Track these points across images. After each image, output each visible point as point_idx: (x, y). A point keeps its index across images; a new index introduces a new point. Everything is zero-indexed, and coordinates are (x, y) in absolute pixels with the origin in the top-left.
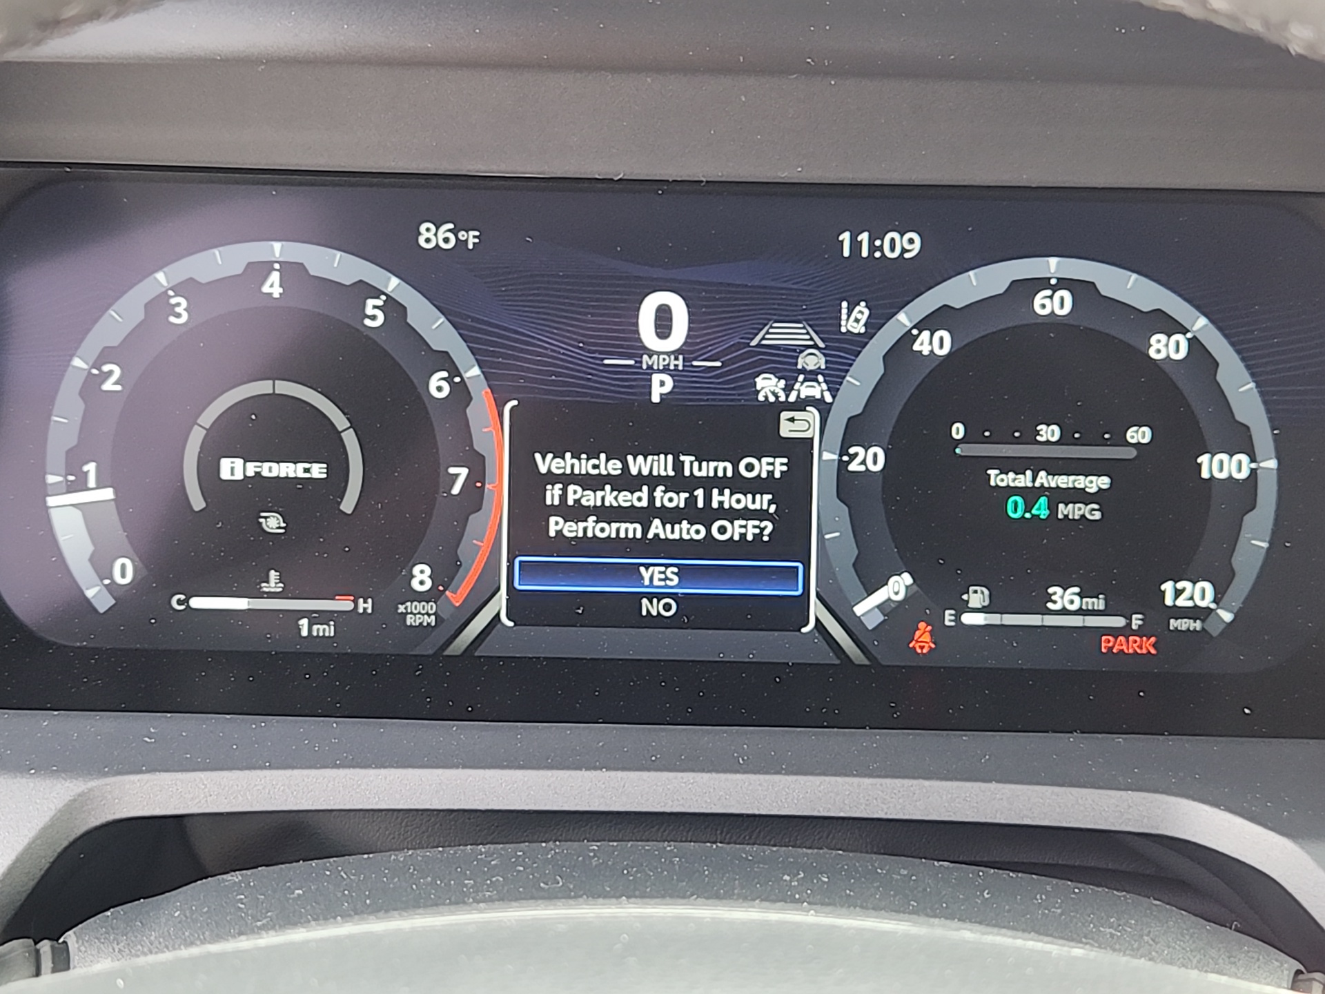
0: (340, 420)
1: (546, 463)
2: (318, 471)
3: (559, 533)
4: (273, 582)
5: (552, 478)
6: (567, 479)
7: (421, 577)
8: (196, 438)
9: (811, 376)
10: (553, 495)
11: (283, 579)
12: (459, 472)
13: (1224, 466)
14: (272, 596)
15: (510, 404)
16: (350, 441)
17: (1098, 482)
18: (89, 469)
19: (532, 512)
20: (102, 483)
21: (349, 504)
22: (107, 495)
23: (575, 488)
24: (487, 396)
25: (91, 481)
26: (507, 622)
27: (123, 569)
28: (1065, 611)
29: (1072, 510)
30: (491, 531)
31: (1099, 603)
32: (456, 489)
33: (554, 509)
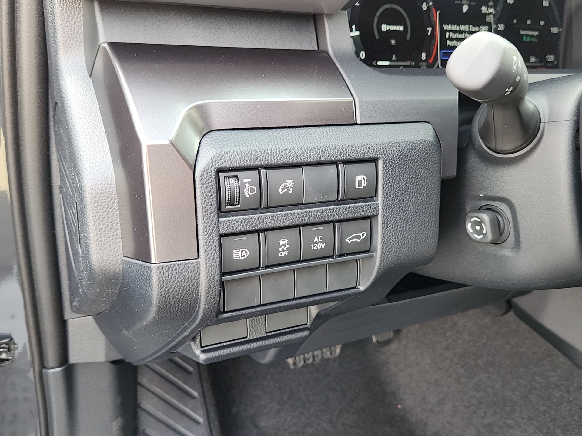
0: (405, 15)
1: (446, 27)
2: (401, 28)
3: (449, 45)
4: (394, 58)
5: (447, 31)
6: (450, 31)
7: (424, 56)
8: (376, 19)
9: (491, 7)
10: (447, 35)
11: (396, 57)
12: (430, 29)
13: (555, 30)
14: (394, 61)
15: (438, 12)
16: (408, 20)
17: (536, 33)
18: (354, 27)
19: (443, 39)
20: (356, 30)
21: (408, 38)
22: (357, 33)
23: (451, 33)
24: (433, 9)
25: (354, 30)
26: (440, 67)
27: (363, 54)
28: (532, 62)
29: (532, 39)
30: (436, 44)
31: (537, 60)
32: (429, 33)
33: (447, 39)
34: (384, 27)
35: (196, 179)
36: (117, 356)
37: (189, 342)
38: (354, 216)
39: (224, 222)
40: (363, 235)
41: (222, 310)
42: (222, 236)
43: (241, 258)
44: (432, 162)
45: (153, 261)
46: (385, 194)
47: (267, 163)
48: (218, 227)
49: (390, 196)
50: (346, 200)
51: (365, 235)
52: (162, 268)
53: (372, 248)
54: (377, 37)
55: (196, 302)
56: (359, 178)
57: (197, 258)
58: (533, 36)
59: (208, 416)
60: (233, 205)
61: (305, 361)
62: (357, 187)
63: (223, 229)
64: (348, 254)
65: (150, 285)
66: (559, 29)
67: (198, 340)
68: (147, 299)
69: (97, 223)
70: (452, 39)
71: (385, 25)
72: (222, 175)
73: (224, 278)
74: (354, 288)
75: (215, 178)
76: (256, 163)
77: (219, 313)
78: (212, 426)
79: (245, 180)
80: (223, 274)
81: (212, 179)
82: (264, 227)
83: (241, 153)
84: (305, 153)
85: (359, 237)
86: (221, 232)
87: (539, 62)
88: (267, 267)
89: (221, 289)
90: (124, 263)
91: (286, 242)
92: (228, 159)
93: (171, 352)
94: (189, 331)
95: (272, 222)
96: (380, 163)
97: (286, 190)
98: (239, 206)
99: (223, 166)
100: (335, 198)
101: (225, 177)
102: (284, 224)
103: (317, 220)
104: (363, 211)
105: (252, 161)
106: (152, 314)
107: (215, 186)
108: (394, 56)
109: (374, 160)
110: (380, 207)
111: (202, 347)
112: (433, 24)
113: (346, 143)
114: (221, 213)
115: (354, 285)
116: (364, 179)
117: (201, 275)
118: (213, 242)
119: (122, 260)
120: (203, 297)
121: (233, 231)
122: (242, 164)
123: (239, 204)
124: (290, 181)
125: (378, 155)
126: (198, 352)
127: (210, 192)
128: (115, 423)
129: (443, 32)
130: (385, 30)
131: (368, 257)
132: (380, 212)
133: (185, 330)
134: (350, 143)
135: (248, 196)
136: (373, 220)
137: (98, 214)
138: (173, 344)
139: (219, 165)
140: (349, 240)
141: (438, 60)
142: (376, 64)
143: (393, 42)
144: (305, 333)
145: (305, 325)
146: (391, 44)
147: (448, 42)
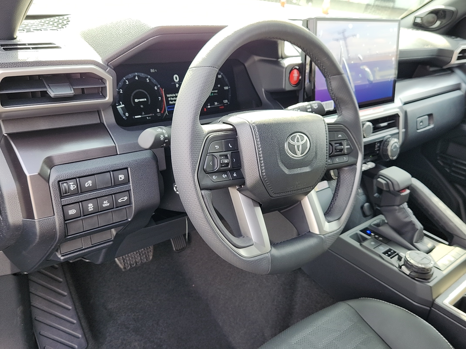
0: (146, 93)
2: (145, 100)
3: (171, 104)
4: (143, 114)
6: (170, 97)
7: (158, 110)
8: (132, 97)
10: (169, 99)
11: (144, 113)
12: (160, 98)
13: (226, 88)
14: (143, 115)
15: (163, 89)
16: (148, 95)
17: (216, 91)
18: (121, 103)
19: (167, 101)
20: (123, 104)
21: (149, 103)
22: (123, 106)
23: (171, 98)
24: (161, 89)
25: (121, 104)
26: (168, 114)
27: (127, 114)
28: (216, 105)
29: (215, 94)
30: (164, 104)
31: (219, 103)
32: (160, 100)
33: (170, 101)
34: (136, 100)
35: (50, 186)
36: (17, 271)
37: (55, 252)
38: (120, 191)
39: (63, 201)
40: (126, 198)
41: (67, 235)
42: (63, 206)
43: (73, 213)
44: (152, 166)
45: (35, 219)
46: (133, 181)
47: (79, 176)
48: (61, 203)
49: (135, 181)
50: (115, 185)
51: (127, 198)
52: (40, 221)
53: (131, 203)
54: (134, 105)
55: (55, 233)
56: (120, 176)
57: (53, 215)
58: (215, 93)
59: (75, 305)
60: (67, 193)
61: (131, 266)
62: (120, 180)
63: (63, 203)
64: (120, 207)
65: (35, 228)
66: (228, 87)
67: (59, 251)
68: (35, 234)
69: (10, 206)
70: (172, 101)
71: (137, 100)
72: (60, 183)
73: (66, 222)
74: (126, 220)
75: (58, 184)
76: (74, 177)
77: (66, 236)
78: (78, 310)
79: (70, 184)
80: (65, 221)
81: (56, 185)
82: (81, 200)
83: (68, 174)
84: (95, 170)
85: (124, 199)
86: (62, 204)
87: (220, 104)
88: (84, 216)
89: (65, 227)
90: (23, 221)
91: (91, 205)
92: (62, 176)
93: (47, 260)
94: (54, 246)
95: (84, 198)
96: (129, 169)
97: (88, 185)
98: (69, 194)
99: (61, 179)
100: (111, 185)
101: (62, 183)
102: (89, 198)
103: (104, 195)
104: (124, 189)
105: (73, 176)
106: (37, 240)
107: (58, 188)
108: (143, 112)
109: (127, 168)
110: (131, 186)
111: (61, 254)
112: (161, 95)
113: (113, 163)
114: (61, 197)
115: (126, 219)
116: (122, 176)
117: (56, 222)
118: (60, 209)
119: (22, 220)
120: (58, 230)
121: (68, 204)
122: (69, 178)
123: (69, 193)
124: (90, 181)
125: (127, 166)
126: (59, 256)
127: (56, 190)
128: (18, 309)
129: (167, 98)
130: (137, 101)
131: (129, 207)
132: (131, 188)
133: (52, 246)
134: (114, 163)
135: (72, 189)
136: (130, 192)
137: (11, 203)
138: (47, 254)
139: (59, 179)
140: (120, 201)
141: (166, 111)
142: (134, 117)
143: (142, 106)
144: (111, 243)
145: (111, 239)
146: (141, 107)
147: (170, 102)
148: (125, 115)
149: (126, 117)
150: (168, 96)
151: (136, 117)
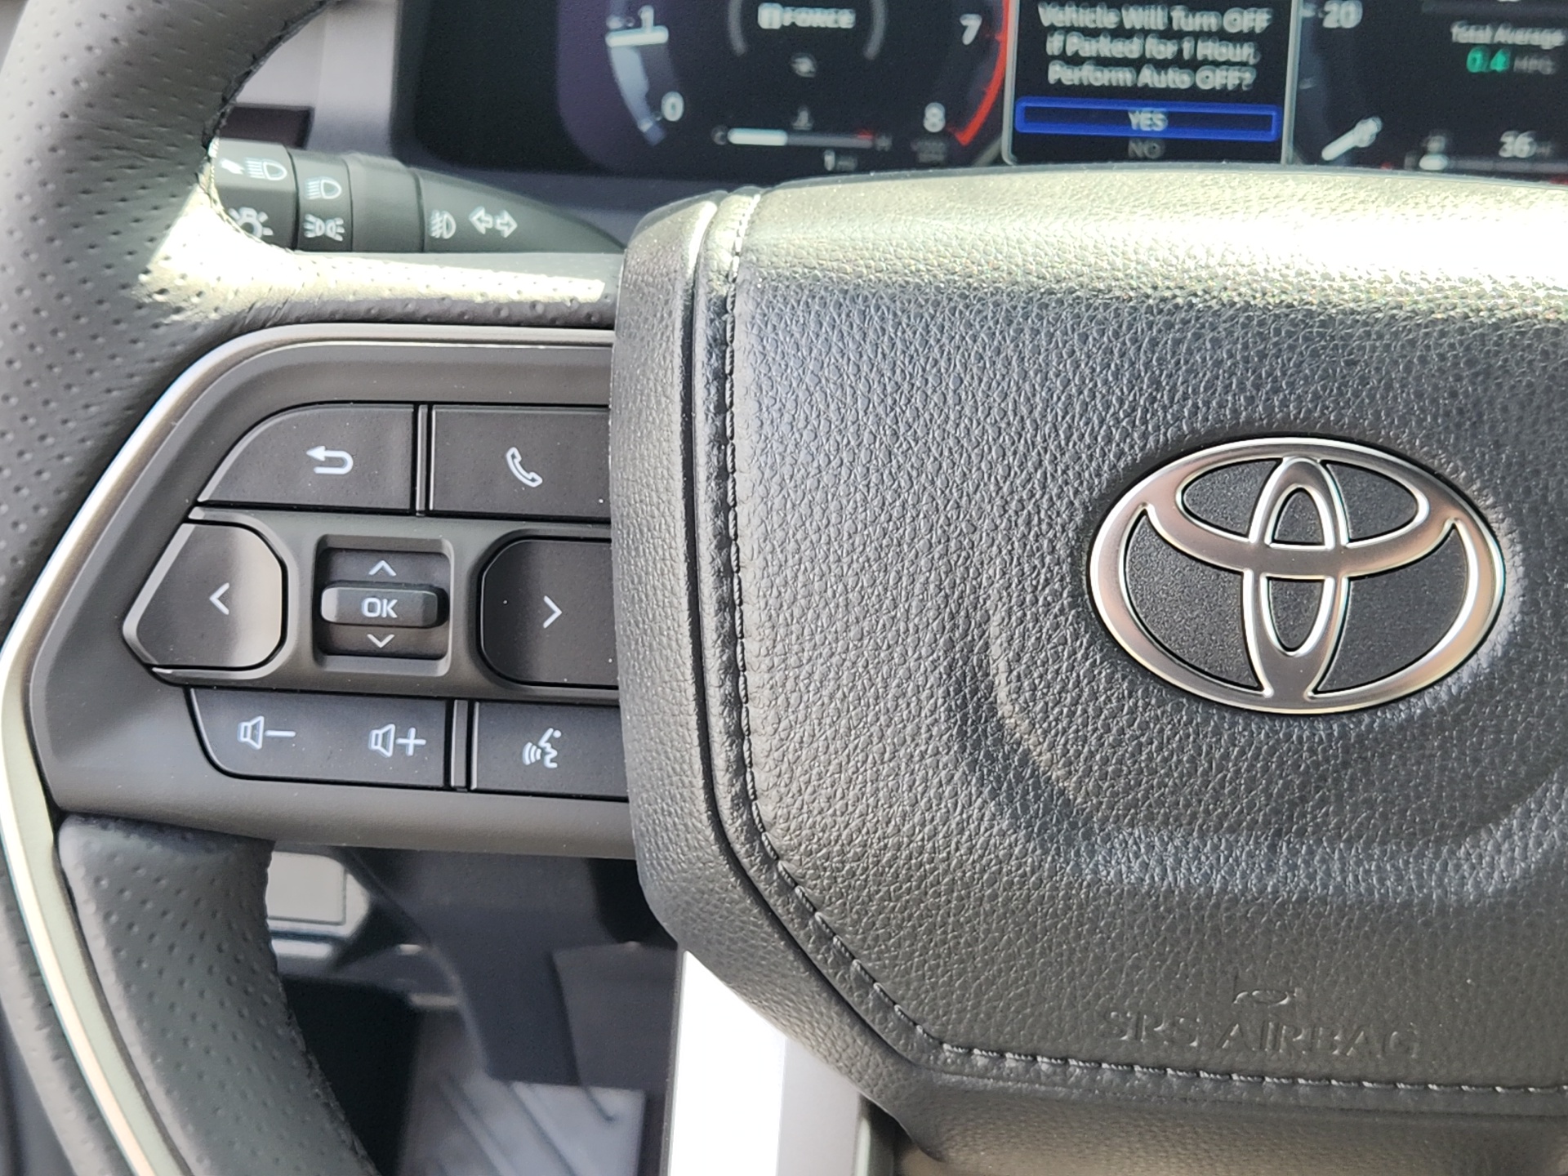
1: (1049, 15)
2: (845, 19)
3: (1058, 80)
4: (803, 119)
5: (1054, 30)
6: (1068, 30)
7: (934, 118)
10: (1054, 45)
11: (811, 115)
12: (972, 21)
14: (804, 131)
17: (1544, 39)
18: (646, 11)
19: (1034, 60)
20: (655, 26)
21: (872, 49)
22: (660, 35)
23: (1075, 39)
25: (649, 22)
26: (1011, 158)
27: (674, 107)
28: (1515, 159)
29: (1527, 64)
30: (997, 74)
31: (1546, 150)
32: (968, 38)
33: (1054, 58)
34: (771, 17)
54: (739, 44)
58: (1528, 50)
70: (1073, 60)
71: (776, 10)
87: (1556, 157)
108: (803, 114)
129: (1033, 34)
130: (777, 24)
141: (998, 131)
142: (725, 137)
143: (804, 66)
144: (320, 951)
145: (337, 924)
146: (791, 72)
147: (1057, 73)
148: (654, 102)
149: (664, 123)
150: (1046, 22)
151: (741, 137)
